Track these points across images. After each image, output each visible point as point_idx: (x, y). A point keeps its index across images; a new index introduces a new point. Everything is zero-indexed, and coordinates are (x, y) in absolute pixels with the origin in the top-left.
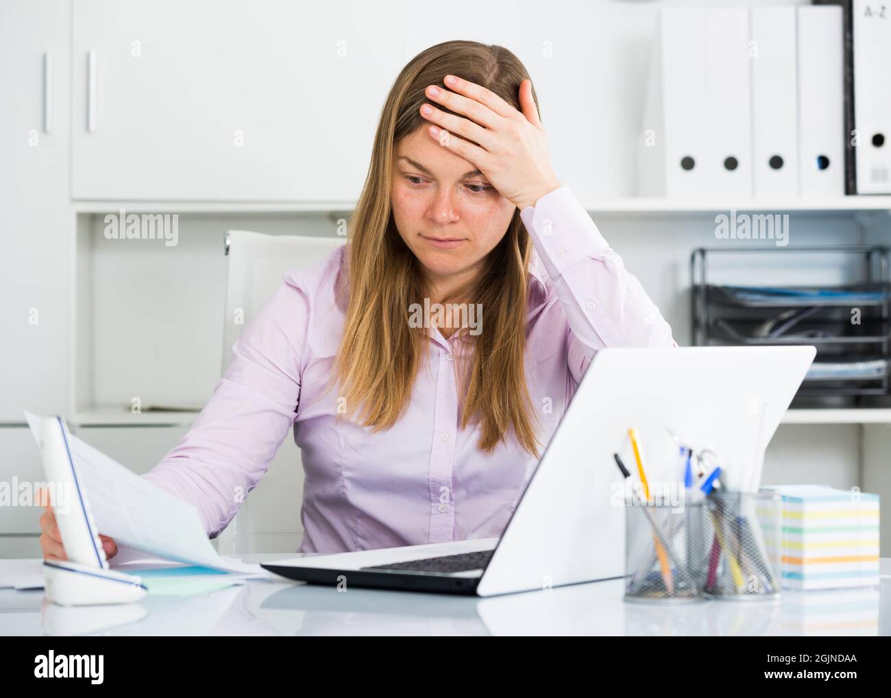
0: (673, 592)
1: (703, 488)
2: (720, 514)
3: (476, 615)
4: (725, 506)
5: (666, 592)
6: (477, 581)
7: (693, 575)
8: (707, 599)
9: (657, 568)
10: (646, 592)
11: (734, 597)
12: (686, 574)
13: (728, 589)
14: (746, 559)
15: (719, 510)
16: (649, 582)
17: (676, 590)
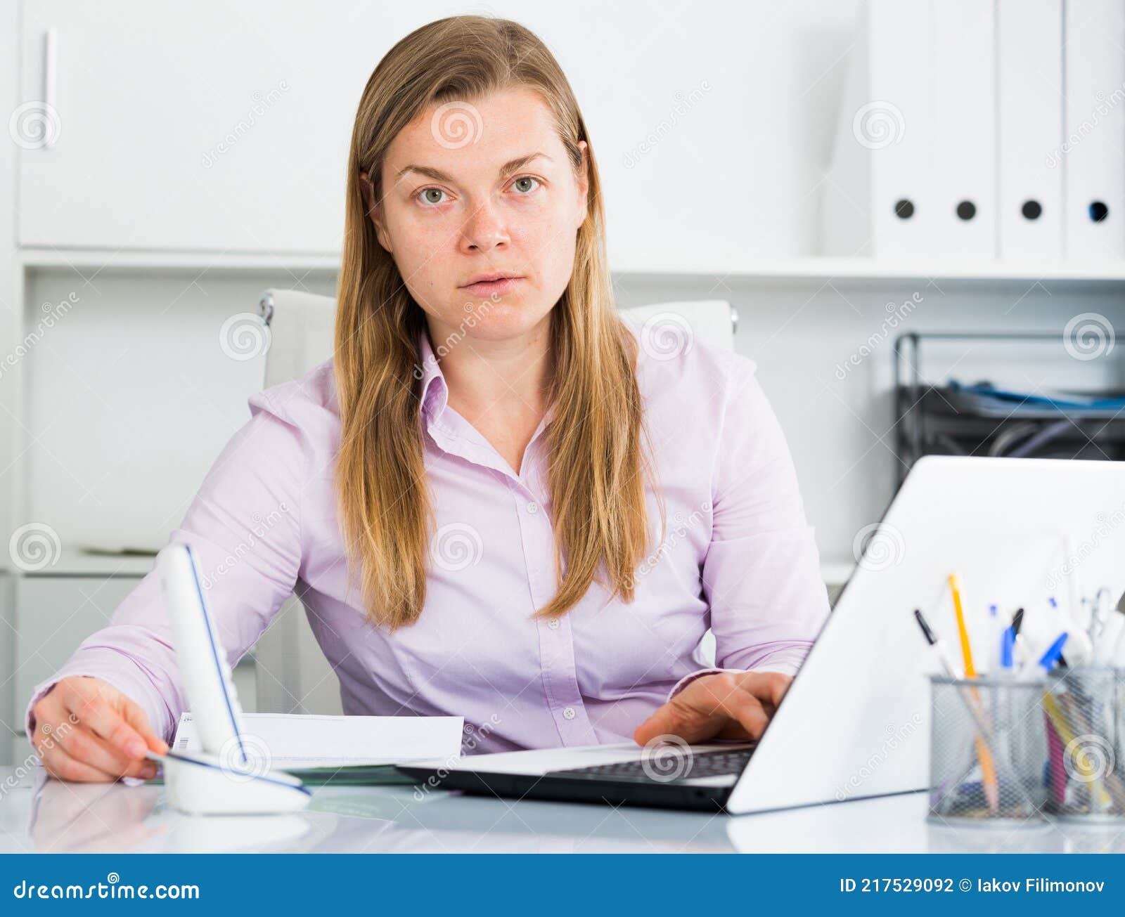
0: (997, 811)
1: (1042, 661)
5: (990, 811)
6: (727, 791)
9: (975, 776)
16: (963, 795)
17: (1002, 808)
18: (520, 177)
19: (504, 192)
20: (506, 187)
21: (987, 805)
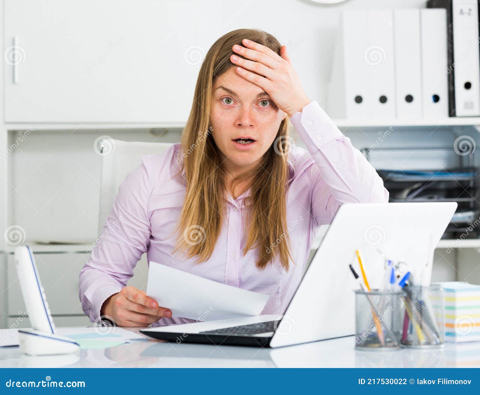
0: (384, 344)
1: (400, 284)
2: (409, 299)
3: (269, 358)
4: (413, 294)
5: (380, 344)
6: (270, 339)
7: (396, 334)
8: (403, 348)
10: (369, 344)
11: (418, 346)
12: (391, 334)
13: (415, 342)
14: (425, 325)
15: (409, 296)
16: (370, 338)
17: (386, 343)
18: (263, 100)
19: (256, 105)
20: (257, 103)
21: (378, 341)
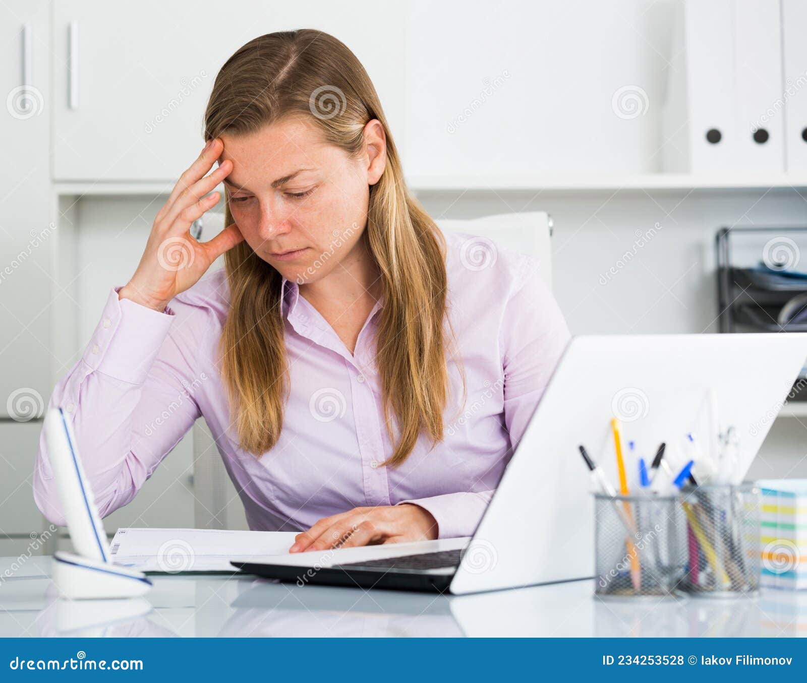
0: (640, 590)
3: (449, 612)
5: (634, 590)
6: (450, 578)
10: (616, 590)
16: (621, 579)
17: (644, 588)
21: (631, 586)
